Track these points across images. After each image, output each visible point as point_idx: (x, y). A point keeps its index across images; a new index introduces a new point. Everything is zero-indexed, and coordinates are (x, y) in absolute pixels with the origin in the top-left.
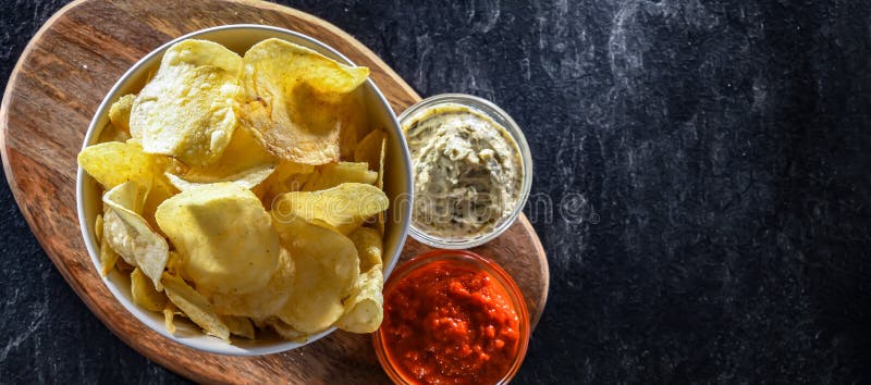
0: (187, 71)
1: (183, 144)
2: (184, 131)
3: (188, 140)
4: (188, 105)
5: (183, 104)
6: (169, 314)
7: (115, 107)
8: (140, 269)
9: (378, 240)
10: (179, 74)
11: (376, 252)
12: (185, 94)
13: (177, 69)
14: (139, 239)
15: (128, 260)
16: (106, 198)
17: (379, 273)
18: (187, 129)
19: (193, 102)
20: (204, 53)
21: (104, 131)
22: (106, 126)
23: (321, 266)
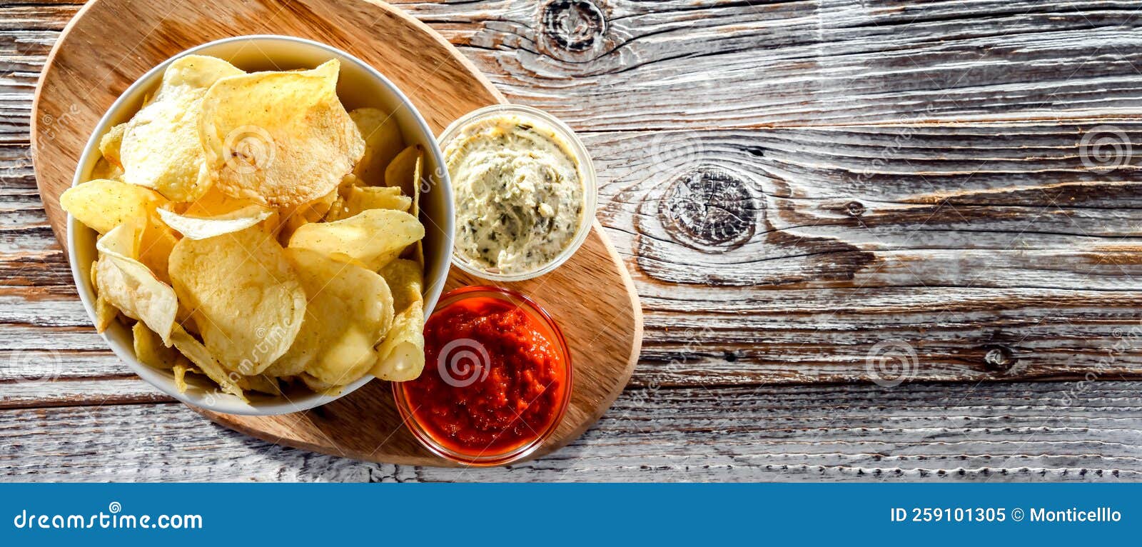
0: (187, 92)
1: (167, 175)
2: (171, 161)
3: (173, 171)
4: (179, 131)
5: (175, 130)
6: (179, 371)
7: (107, 138)
8: (143, 323)
9: (417, 274)
10: (180, 94)
11: (416, 287)
12: (178, 118)
13: (178, 89)
14: (140, 289)
15: (127, 313)
16: (99, 246)
17: (420, 310)
18: (173, 158)
19: (185, 128)
20: (208, 71)
21: (96, 166)
22: (99, 161)
23: (349, 308)
